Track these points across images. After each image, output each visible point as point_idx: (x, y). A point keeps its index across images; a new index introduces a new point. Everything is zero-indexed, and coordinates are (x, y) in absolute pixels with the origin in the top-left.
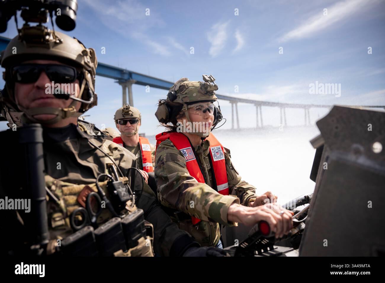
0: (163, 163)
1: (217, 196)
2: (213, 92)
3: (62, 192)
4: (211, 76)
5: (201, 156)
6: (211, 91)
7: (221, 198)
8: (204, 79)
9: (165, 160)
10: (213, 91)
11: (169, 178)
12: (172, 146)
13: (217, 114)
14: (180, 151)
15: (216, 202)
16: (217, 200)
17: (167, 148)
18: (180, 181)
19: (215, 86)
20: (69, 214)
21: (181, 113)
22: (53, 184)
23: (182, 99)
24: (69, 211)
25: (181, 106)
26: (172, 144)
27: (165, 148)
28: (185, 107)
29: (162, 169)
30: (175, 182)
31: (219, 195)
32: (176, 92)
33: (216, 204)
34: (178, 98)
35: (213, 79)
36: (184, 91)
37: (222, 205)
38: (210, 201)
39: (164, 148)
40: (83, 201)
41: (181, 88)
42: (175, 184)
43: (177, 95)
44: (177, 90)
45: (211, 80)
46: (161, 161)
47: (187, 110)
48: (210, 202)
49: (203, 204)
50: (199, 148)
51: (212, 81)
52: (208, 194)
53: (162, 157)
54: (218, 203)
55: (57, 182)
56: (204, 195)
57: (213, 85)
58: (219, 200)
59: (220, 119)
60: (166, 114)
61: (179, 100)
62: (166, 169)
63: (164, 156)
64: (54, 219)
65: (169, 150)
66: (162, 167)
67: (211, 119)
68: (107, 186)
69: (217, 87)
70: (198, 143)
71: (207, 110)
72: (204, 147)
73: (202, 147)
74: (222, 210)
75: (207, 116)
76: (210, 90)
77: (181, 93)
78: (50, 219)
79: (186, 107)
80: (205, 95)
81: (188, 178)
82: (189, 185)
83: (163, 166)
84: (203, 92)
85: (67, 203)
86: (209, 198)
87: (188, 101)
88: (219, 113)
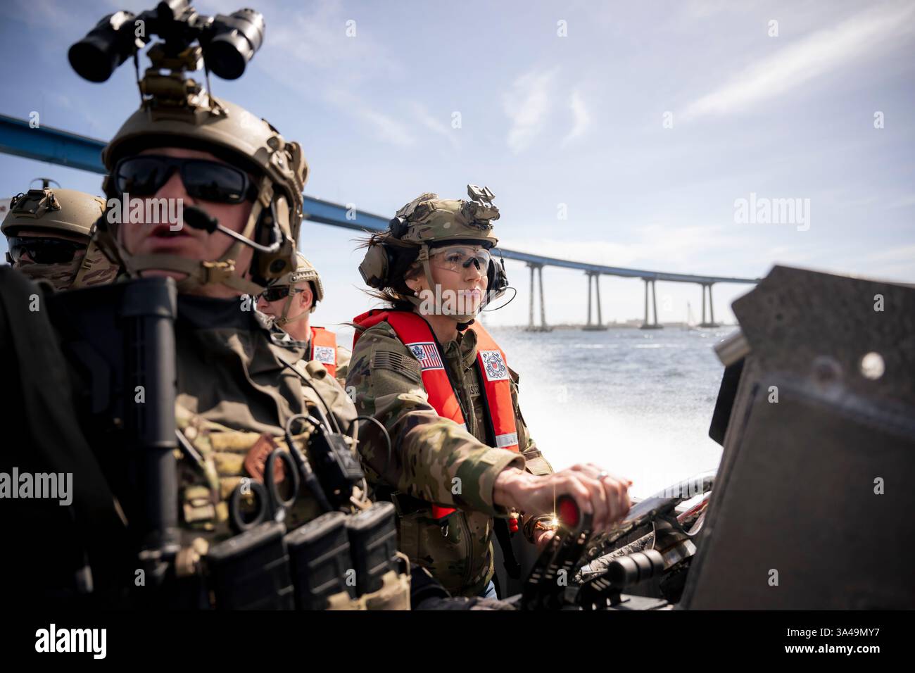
0: (367, 373)
1: (476, 447)
2: (488, 223)
3: (211, 442)
4: (486, 188)
5: (458, 363)
6: (483, 219)
7: (485, 452)
8: (471, 192)
9: (372, 366)
10: (487, 220)
11: (376, 406)
12: (391, 336)
13: (495, 275)
14: (407, 347)
15: (474, 460)
16: (476, 456)
17: (379, 340)
18: (402, 412)
19: (494, 209)
20: (224, 494)
21: (415, 266)
22: (191, 424)
23: (419, 234)
24: (226, 489)
25: (416, 248)
26: (392, 331)
27: (375, 340)
28: (425, 251)
29: (362, 385)
30: (390, 414)
31: (481, 447)
32: (407, 218)
33: (473, 465)
34: (411, 230)
35: (489, 195)
36: (425, 218)
37: (484, 466)
38: (460, 458)
39: (371, 339)
40: (257, 468)
41: (419, 210)
42: (390, 417)
43: (409, 225)
44: (411, 215)
45: (486, 196)
46: (363, 368)
47: (427, 257)
48: (460, 460)
49: (445, 464)
50: (453, 347)
51: (487, 199)
52: (458, 442)
53: (365, 360)
54: (477, 463)
55: (199, 420)
56: (448, 444)
57: (490, 206)
58: (480, 456)
59: (502, 286)
60: (383, 265)
61: (412, 237)
62: (372, 386)
63: (371, 356)
64: (190, 502)
65: (382, 343)
66: (363, 380)
67: (481, 283)
68: (310, 443)
69: (497, 211)
70: (450, 336)
71: (471, 261)
72: (463, 346)
73: (460, 344)
74: (483, 477)
75: (470, 274)
76: (482, 217)
77: (417, 222)
78: (182, 500)
79: (427, 251)
80: (470, 228)
81: (420, 407)
82: (419, 421)
83: (366, 378)
84: (465, 221)
85: (222, 468)
86: (460, 452)
87: (433, 238)
88: (501, 274)
